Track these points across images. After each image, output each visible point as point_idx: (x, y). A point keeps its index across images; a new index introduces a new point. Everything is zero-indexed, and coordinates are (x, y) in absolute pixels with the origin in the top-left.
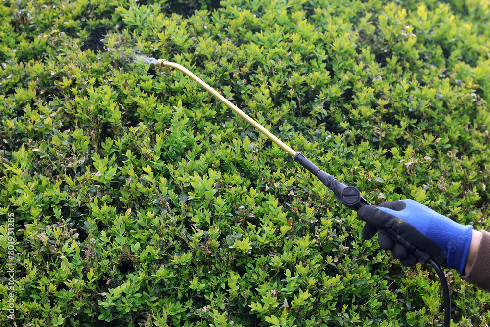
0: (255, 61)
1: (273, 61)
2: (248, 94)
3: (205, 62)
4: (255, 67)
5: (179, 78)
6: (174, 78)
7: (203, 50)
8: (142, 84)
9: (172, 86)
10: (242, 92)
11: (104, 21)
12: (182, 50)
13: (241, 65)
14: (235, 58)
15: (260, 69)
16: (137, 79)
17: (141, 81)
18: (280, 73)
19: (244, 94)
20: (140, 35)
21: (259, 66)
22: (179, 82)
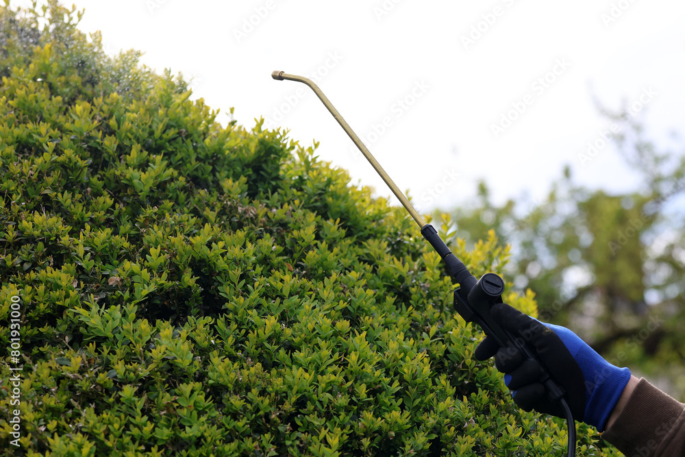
0: (299, 395)
1: (328, 395)
2: (298, 446)
3: (226, 396)
4: (301, 403)
5: (189, 422)
6: (181, 422)
7: (221, 376)
8: (135, 431)
9: (183, 435)
10: (288, 443)
11: (45, 329)
12: (185, 376)
13: (280, 401)
14: (270, 389)
15: (310, 407)
16: (124, 422)
17: (131, 427)
18: (343, 414)
19: (292, 446)
20: (114, 353)
21: (309, 403)
22: (190, 427)
